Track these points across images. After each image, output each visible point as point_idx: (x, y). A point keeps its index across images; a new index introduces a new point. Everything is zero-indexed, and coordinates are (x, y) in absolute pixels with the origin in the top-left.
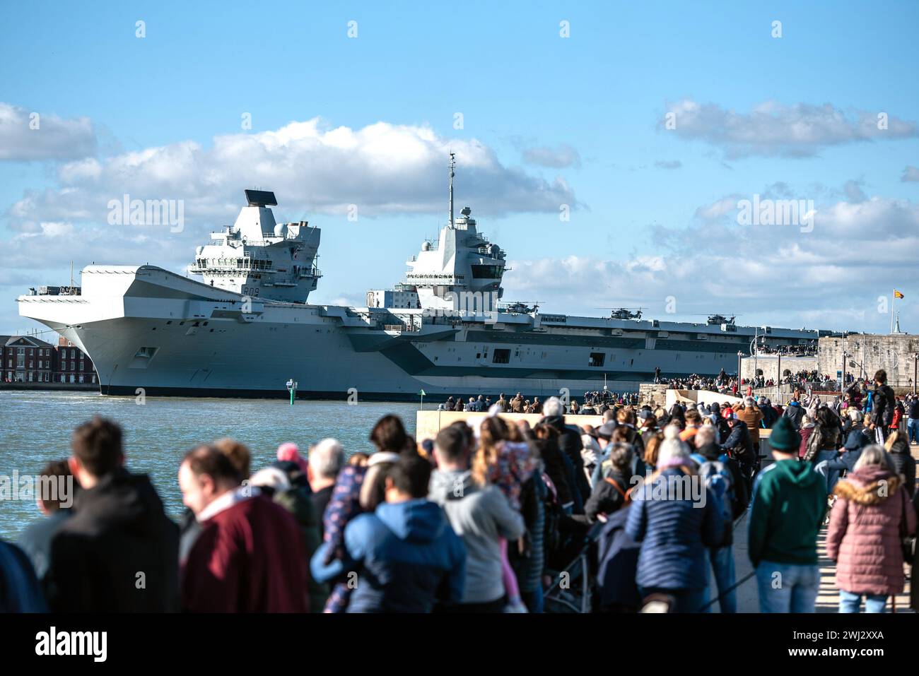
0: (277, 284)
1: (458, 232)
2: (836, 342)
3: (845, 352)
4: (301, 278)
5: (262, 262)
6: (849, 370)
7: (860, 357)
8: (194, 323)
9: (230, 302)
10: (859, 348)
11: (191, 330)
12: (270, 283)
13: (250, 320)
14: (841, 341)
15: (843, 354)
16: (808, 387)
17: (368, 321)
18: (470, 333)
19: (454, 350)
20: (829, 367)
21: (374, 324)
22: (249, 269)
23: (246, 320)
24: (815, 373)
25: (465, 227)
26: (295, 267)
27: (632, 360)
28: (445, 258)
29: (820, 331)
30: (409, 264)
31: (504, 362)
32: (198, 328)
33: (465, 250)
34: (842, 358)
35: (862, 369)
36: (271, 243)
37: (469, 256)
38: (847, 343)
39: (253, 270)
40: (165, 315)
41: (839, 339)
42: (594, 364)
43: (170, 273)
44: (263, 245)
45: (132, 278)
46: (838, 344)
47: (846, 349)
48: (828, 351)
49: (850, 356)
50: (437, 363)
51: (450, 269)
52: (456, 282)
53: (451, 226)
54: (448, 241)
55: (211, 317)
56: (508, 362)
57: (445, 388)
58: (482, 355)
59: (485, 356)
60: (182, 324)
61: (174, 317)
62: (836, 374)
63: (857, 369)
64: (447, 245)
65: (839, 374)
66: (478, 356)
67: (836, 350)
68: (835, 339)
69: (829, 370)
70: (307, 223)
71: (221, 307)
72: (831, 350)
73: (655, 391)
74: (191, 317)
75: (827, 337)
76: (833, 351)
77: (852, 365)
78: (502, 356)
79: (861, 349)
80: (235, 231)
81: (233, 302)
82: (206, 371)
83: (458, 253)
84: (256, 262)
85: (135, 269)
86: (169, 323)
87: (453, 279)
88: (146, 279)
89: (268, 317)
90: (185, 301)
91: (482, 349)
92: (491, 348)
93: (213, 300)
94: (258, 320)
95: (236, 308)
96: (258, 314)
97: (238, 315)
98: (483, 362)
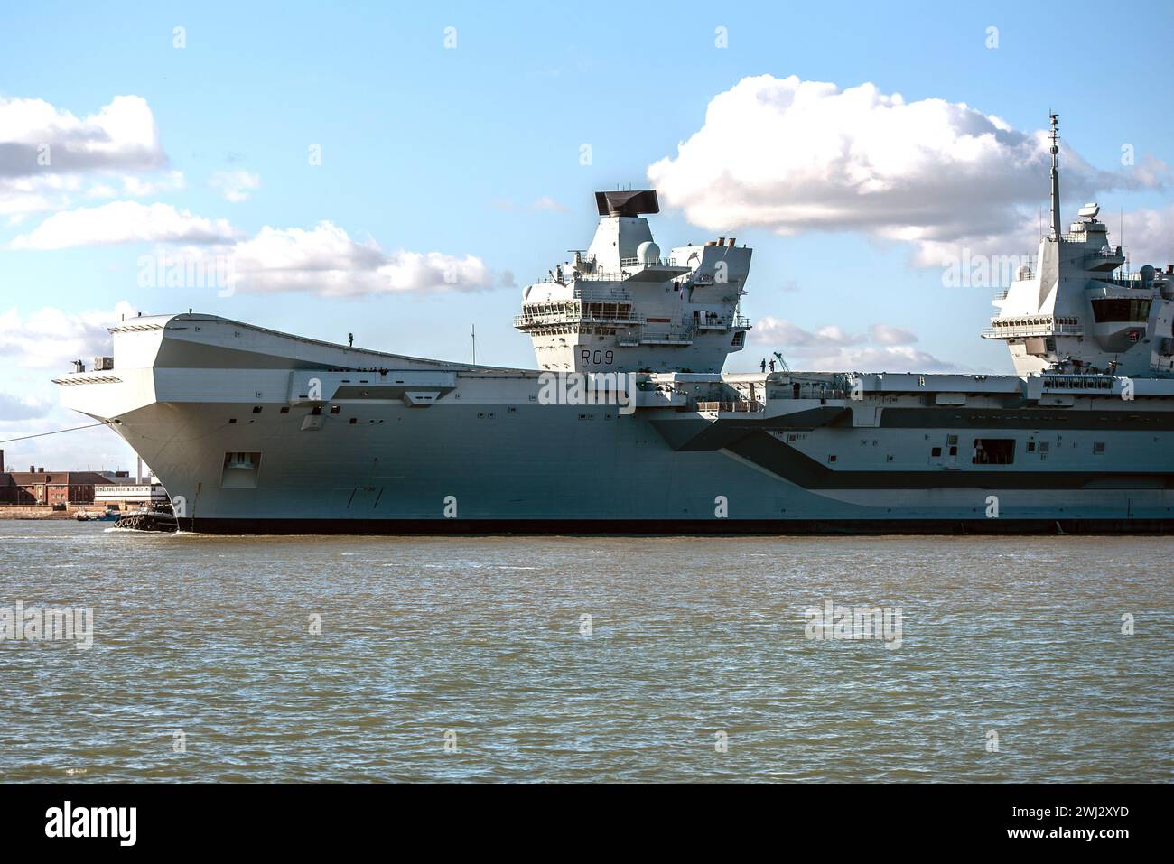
0: (644, 342)
1: (1064, 246)
4: (704, 331)
5: (610, 307)
8: (311, 410)
9: (375, 371)
11: (308, 421)
12: (632, 342)
13: (424, 401)
17: (668, 395)
18: (886, 412)
19: (875, 443)
21: (682, 401)
22: (577, 320)
23: (416, 402)
25: (1082, 238)
26: (696, 314)
28: (1042, 290)
30: (996, 303)
31: (1002, 462)
32: (319, 419)
33: (1081, 276)
36: (630, 274)
37: (1090, 285)
39: (586, 320)
40: (248, 398)
43: (243, 326)
44: (619, 278)
45: (160, 335)
50: (834, 467)
51: (1048, 309)
52: (1057, 329)
53: (1053, 236)
54: (1048, 262)
55: (334, 397)
56: (1010, 461)
57: (889, 510)
58: (946, 451)
59: (953, 451)
60: (285, 410)
61: (264, 400)
64: (1046, 270)
66: (936, 452)
70: (733, 241)
71: (355, 380)
74: (295, 399)
78: (997, 451)
80: (588, 260)
81: (384, 372)
82: (372, 489)
83: (1064, 280)
84: (595, 307)
85: (163, 322)
86: (257, 410)
87: (1052, 325)
88: (189, 336)
89: (472, 395)
90: (287, 372)
91: (944, 439)
92: (968, 437)
93: (341, 369)
94: (449, 400)
95: (390, 381)
96: (444, 391)
97: (398, 393)
98: (949, 462)
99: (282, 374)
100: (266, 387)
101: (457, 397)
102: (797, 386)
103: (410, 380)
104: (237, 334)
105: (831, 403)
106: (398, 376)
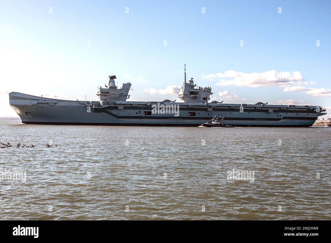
1: (186, 84)
8: (35, 106)
13: (52, 105)
18: (124, 107)
27: (209, 114)
28: (183, 90)
29: (289, 105)
31: (149, 115)
42: (191, 115)
56: (151, 115)
58: (139, 113)
60: (31, 106)
66: (137, 113)
71: (40, 102)
81: (45, 100)
82: (49, 118)
86: (26, 106)
87: (183, 96)
88: (13, 95)
89: (60, 104)
90: (31, 100)
91: (139, 111)
92: (142, 111)
93: (38, 100)
94: (56, 105)
95: (46, 102)
96: (55, 104)
97: (48, 103)
98: (140, 115)
99: (30, 101)
100: (28, 103)
101: (58, 104)
102: (108, 103)
103: (49, 102)
104: (22, 95)
105: (110, 105)
106: (47, 101)
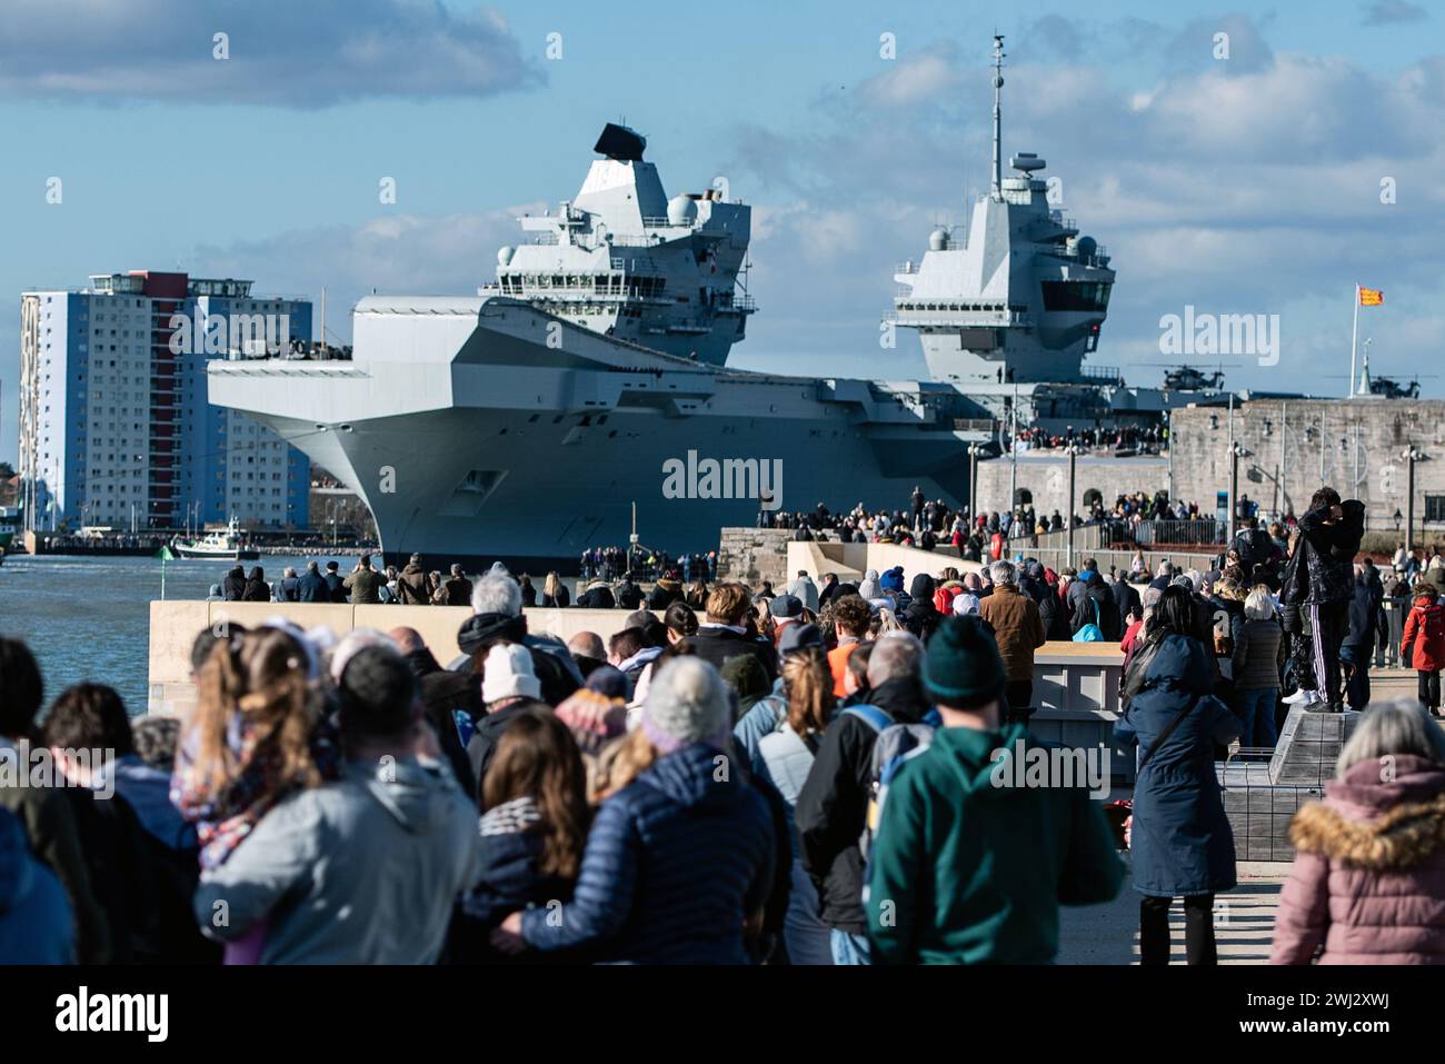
2: (1215, 418)
3: (1236, 445)
6: (1247, 488)
7: (1273, 456)
10: (1270, 433)
14: (1229, 416)
15: (1230, 449)
16: (1146, 533)
20: (1196, 482)
24: (1162, 502)
34: (1229, 459)
35: (1277, 486)
38: (1242, 421)
41: (1221, 411)
46: (1220, 423)
47: (1239, 436)
48: (1194, 442)
49: (1248, 454)
62: (1215, 501)
63: (1266, 486)
65: (1222, 499)
67: (1214, 440)
68: (1211, 411)
69: (1197, 489)
72: (1201, 439)
73: (760, 545)
75: (1192, 406)
76: (1208, 442)
77: (1254, 476)
79: (1277, 436)
